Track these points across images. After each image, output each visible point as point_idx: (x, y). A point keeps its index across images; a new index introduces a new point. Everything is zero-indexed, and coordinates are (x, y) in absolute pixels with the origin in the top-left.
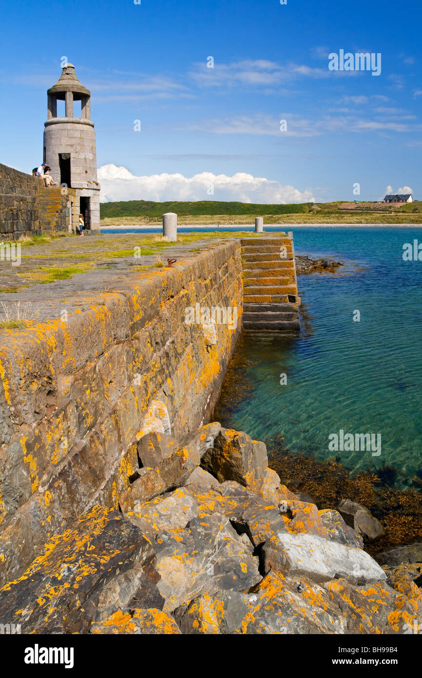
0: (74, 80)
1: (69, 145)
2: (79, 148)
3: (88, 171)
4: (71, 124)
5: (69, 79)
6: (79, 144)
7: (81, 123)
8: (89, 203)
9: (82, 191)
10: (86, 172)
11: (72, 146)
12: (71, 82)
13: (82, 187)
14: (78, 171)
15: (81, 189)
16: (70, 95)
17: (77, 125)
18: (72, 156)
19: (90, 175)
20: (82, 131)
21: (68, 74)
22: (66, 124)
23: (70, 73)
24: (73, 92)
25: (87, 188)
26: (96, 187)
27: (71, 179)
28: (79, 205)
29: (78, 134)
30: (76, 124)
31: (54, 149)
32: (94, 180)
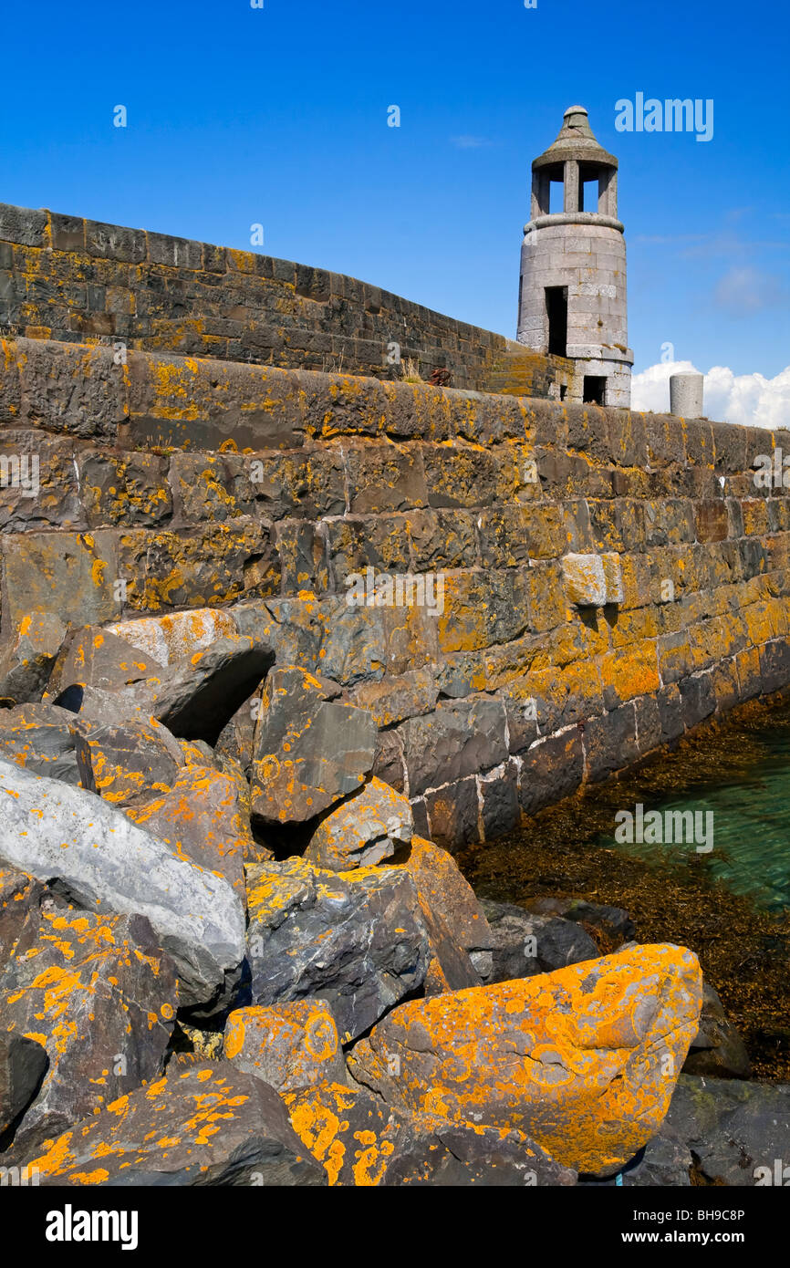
0: (583, 137)
1: (565, 269)
2: (585, 274)
3: (605, 322)
4: (573, 226)
5: (574, 136)
6: (587, 267)
7: (594, 224)
8: (605, 390)
9: (588, 365)
10: (600, 324)
11: (571, 270)
12: (577, 143)
13: (588, 356)
14: (583, 322)
15: (588, 360)
16: (572, 168)
17: (584, 228)
18: (572, 290)
19: (610, 331)
20: (594, 239)
21: (572, 127)
22: (563, 226)
23: (577, 125)
24: (579, 162)
25: (600, 357)
26: (620, 356)
27: (568, 340)
28: (582, 395)
29: (584, 246)
30: (582, 226)
31: (537, 279)
32: (618, 341)
